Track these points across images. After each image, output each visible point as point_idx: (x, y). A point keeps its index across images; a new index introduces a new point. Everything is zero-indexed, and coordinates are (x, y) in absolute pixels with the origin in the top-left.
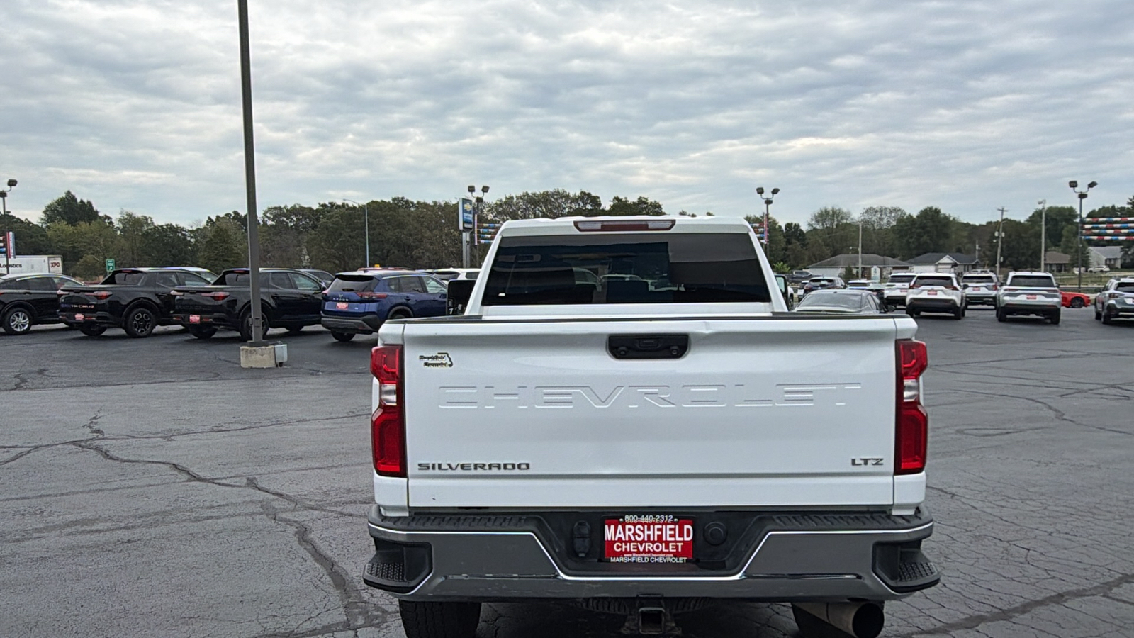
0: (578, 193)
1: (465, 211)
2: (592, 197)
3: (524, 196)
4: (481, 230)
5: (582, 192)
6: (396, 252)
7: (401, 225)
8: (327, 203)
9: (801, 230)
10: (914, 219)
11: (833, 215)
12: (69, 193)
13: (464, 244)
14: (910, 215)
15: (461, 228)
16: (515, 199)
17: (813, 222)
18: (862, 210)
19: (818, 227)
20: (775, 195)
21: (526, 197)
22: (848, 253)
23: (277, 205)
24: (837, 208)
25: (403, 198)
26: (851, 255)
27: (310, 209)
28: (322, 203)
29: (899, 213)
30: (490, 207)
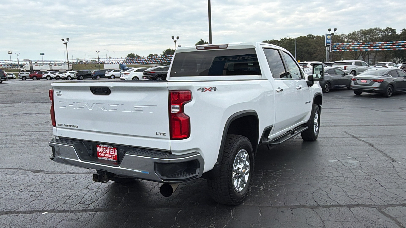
0: (385, 28)
1: (327, 39)
2: (392, 29)
3: (361, 31)
4: (333, 46)
5: (387, 28)
6: (307, 56)
7: (309, 45)
8: (284, 38)
12: (202, 40)
13: (327, 52)
15: (325, 45)
16: (357, 33)
21: (362, 31)
23: (266, 40)
25: (311, 35)
27: (277, 41)
28: (282, 38)
30: (346, 36)
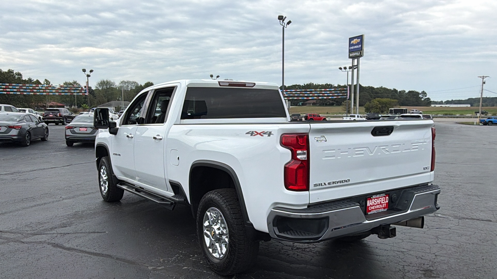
9: (92, 90)
10: (143, 87)
11: (107, 84)
14: (141, 85)
17: (98, 86)
18: (120, 82)
19: (100, 89)
20: (91, 73)
22: (116, 101)
24: (109, 80)
26: (117, 102)
29: (136, 84)
